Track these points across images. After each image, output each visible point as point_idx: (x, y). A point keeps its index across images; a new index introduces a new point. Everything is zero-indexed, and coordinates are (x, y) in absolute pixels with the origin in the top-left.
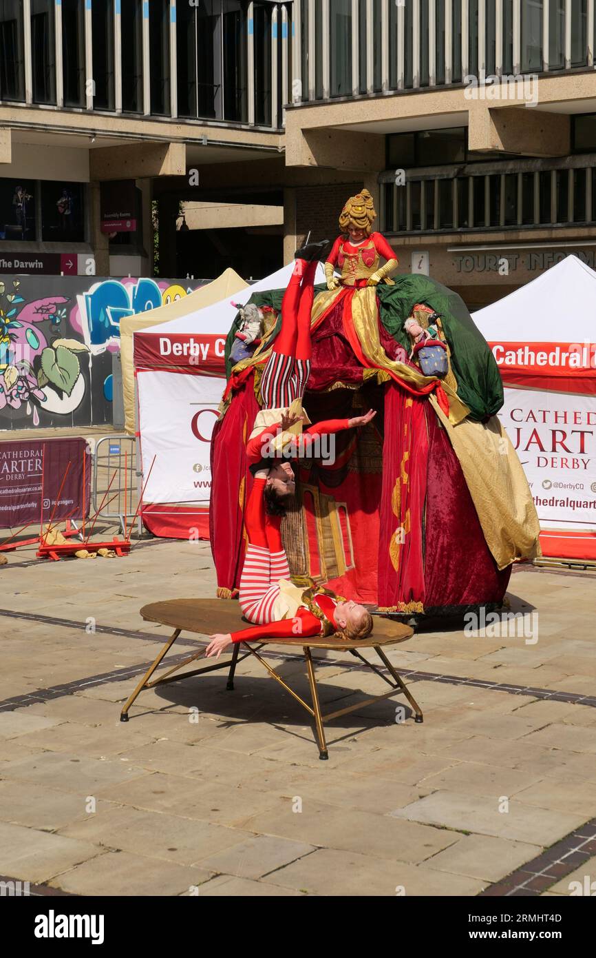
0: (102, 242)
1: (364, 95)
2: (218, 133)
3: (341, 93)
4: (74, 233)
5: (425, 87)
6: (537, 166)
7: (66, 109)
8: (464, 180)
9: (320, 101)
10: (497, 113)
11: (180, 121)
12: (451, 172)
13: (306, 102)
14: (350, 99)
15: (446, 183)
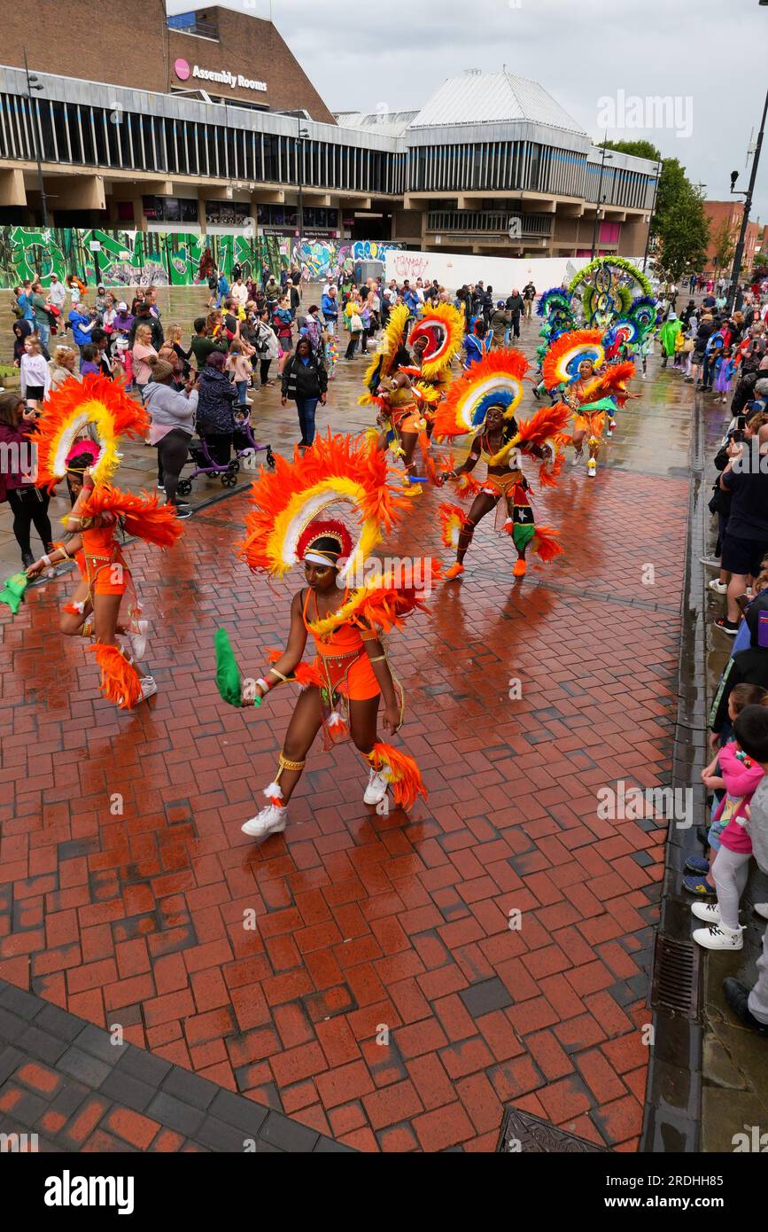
0: (342, 228)
1: (428, 190)
2: (379, 196)
3: (422, 189)
4: (334, 225)
5: (446, 190)
6: (474, 213)
7: (343, 189)
8: (452, 215)
9: (415, 190)
10: (466, 199)
11: (370, 192)
12: (448, 212)
13: (411, 190)
14: (424, 191)
15: (447, 216)
